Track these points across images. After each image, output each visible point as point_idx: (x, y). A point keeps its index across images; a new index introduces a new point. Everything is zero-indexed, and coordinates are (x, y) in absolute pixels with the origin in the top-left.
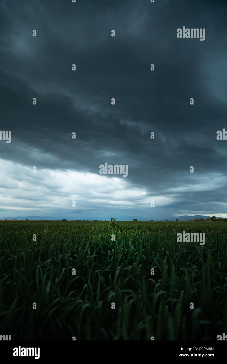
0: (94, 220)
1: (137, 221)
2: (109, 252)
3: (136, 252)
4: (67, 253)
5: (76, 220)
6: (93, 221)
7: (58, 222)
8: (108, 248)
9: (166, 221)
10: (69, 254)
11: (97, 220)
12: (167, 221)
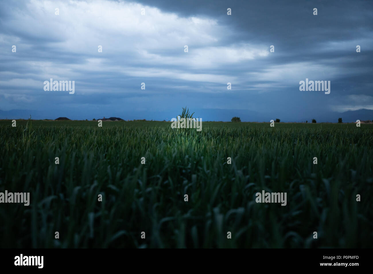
0: (136, 119)
1: (240, 121)
2: (185, 182)
3: (248, 182)
4: (92, 183)
5: (92, 120)
6: (134, 120)
7: (47, 122)
8: (182, 174)
9: (311, 122)
10: (96, 184)
11: (144, 120)
12: (314, 121)
